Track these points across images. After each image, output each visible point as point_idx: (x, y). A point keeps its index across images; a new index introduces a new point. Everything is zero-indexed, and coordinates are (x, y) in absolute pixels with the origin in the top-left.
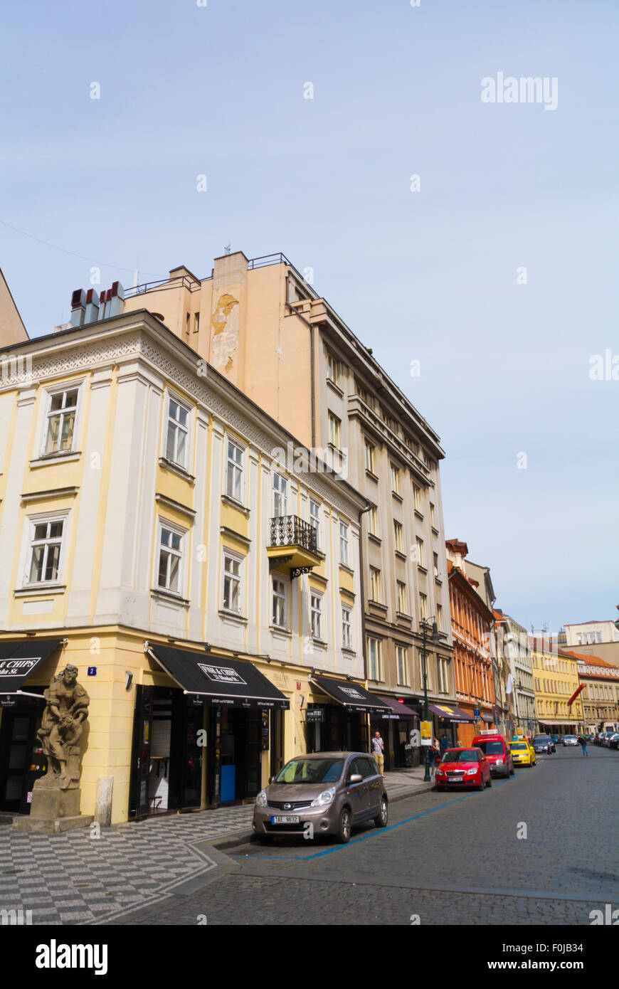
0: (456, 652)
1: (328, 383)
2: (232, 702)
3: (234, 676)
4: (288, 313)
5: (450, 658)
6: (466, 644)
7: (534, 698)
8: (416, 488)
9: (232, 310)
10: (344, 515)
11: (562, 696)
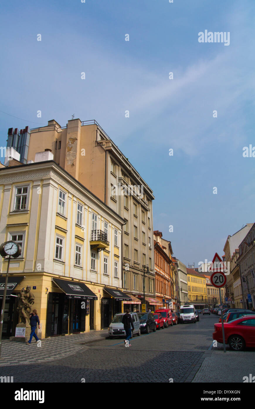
0: (156, 276)
1: (112, 173)
2: (80, 297)
4: (97, 145)
5: (154, 279)
6: (160, 273)
7: (188, 294)
8: (143, 212)
9: (75, 142)
10: (116, 227)
11: (199, 293)
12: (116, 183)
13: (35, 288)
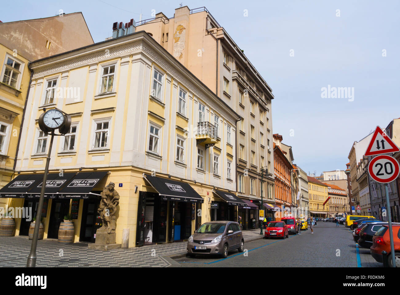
0: (276, 182)
1: (224, 65)
2: (180, 199)
3: (181, 189)
4: (207, 34)
5: (273, 184)
6: (280, 178)
7: (308, 202)
8: (261, 112)
9: (182, 32)
10: (229, 122)
11: (321, 201)
12: (229, 76)
13: (122, 186)
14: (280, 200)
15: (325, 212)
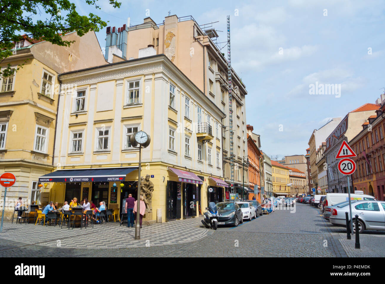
0: (249, 168)
1: (209, 68)
4: (194, 41)
5: (247, 170)
6: (252, 164)
7: (272, 184)
8: (237, 107)
9: (173, 39)
10: (217, 120)
11: (283, 183)
12: (213, 77)
13: (153, 177)
14: (252, 183)
15: (287, 193)
